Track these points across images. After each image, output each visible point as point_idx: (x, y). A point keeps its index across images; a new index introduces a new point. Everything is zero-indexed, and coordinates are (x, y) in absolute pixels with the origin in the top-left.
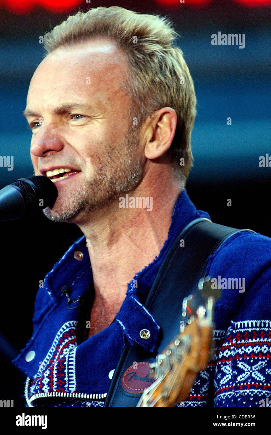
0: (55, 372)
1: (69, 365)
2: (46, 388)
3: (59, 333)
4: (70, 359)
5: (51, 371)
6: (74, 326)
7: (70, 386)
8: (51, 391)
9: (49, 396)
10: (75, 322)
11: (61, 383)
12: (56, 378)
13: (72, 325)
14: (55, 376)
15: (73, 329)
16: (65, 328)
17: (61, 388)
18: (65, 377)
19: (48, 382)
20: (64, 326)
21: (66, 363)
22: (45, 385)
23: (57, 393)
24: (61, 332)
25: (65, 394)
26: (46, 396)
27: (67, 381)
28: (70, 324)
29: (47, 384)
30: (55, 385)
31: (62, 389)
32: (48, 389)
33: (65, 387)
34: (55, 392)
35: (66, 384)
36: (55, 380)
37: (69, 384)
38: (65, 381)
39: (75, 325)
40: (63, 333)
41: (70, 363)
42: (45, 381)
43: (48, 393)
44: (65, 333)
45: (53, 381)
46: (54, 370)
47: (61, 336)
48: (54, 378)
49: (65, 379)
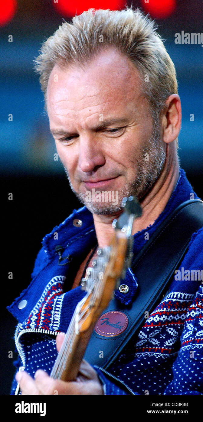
0: (43, 311)
1: (56, 307)
2: (33, 325)
3: (48, 286)
4: (58, 303)
5: (40, 310)
6: (61, 280)
7: (54, 325)
8: (37, 327)
9: (34, 331)
10: (62, 277)
11: (46, 321)
12: (43, 316)
13: (60, 279)
14: (43, 315)
15: (60, 283)
16: (53, 281)
17: (46, 325)
18: (51, 317)
19: (36, 319)
20: (52, 280)
21: (54, 305)
22: (33, 322)
23: (41, 330)
24: (50, 285)
25: (49, 331)
26: (32, 331)
27: (52, 320)
28: (58, 278)
29: (35, 321)
30: (42, 323)
31: (47, 327)
32: (35, 326)
33: (50, 325)
34: (40, 329)
35: (51, 323)
36: (42, 318)
37: (54, 323)
38: (50, 321)
39: (63, 280)
40: (52, 286)
41: (57, 306)
42: (34, 318)
43: (34, 329)
44: (53, 285)
45: (40, 319)
46: (42, 310)
47: (49, 289)
48: (41, 317)
49: (51, 318)
